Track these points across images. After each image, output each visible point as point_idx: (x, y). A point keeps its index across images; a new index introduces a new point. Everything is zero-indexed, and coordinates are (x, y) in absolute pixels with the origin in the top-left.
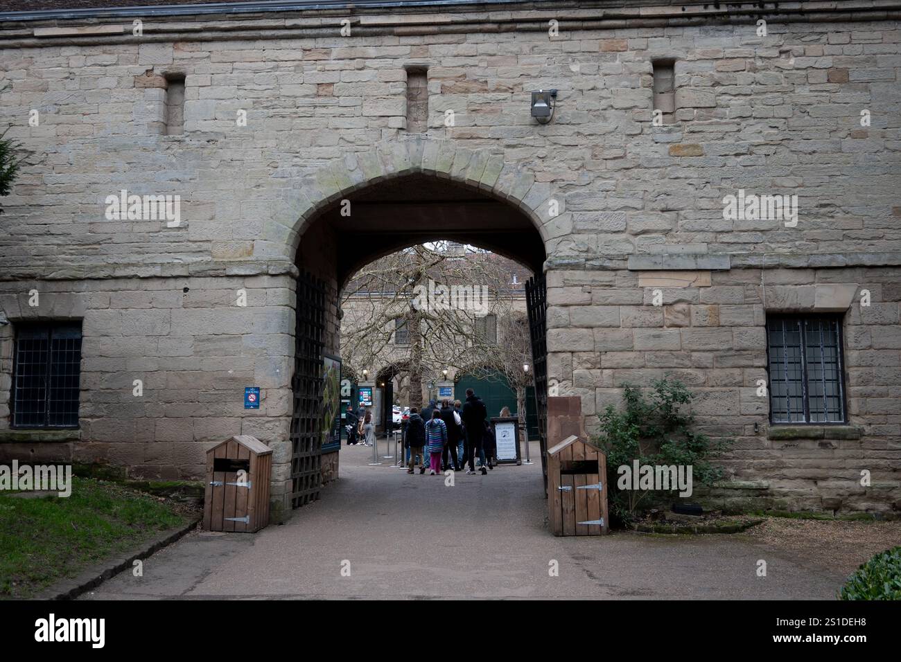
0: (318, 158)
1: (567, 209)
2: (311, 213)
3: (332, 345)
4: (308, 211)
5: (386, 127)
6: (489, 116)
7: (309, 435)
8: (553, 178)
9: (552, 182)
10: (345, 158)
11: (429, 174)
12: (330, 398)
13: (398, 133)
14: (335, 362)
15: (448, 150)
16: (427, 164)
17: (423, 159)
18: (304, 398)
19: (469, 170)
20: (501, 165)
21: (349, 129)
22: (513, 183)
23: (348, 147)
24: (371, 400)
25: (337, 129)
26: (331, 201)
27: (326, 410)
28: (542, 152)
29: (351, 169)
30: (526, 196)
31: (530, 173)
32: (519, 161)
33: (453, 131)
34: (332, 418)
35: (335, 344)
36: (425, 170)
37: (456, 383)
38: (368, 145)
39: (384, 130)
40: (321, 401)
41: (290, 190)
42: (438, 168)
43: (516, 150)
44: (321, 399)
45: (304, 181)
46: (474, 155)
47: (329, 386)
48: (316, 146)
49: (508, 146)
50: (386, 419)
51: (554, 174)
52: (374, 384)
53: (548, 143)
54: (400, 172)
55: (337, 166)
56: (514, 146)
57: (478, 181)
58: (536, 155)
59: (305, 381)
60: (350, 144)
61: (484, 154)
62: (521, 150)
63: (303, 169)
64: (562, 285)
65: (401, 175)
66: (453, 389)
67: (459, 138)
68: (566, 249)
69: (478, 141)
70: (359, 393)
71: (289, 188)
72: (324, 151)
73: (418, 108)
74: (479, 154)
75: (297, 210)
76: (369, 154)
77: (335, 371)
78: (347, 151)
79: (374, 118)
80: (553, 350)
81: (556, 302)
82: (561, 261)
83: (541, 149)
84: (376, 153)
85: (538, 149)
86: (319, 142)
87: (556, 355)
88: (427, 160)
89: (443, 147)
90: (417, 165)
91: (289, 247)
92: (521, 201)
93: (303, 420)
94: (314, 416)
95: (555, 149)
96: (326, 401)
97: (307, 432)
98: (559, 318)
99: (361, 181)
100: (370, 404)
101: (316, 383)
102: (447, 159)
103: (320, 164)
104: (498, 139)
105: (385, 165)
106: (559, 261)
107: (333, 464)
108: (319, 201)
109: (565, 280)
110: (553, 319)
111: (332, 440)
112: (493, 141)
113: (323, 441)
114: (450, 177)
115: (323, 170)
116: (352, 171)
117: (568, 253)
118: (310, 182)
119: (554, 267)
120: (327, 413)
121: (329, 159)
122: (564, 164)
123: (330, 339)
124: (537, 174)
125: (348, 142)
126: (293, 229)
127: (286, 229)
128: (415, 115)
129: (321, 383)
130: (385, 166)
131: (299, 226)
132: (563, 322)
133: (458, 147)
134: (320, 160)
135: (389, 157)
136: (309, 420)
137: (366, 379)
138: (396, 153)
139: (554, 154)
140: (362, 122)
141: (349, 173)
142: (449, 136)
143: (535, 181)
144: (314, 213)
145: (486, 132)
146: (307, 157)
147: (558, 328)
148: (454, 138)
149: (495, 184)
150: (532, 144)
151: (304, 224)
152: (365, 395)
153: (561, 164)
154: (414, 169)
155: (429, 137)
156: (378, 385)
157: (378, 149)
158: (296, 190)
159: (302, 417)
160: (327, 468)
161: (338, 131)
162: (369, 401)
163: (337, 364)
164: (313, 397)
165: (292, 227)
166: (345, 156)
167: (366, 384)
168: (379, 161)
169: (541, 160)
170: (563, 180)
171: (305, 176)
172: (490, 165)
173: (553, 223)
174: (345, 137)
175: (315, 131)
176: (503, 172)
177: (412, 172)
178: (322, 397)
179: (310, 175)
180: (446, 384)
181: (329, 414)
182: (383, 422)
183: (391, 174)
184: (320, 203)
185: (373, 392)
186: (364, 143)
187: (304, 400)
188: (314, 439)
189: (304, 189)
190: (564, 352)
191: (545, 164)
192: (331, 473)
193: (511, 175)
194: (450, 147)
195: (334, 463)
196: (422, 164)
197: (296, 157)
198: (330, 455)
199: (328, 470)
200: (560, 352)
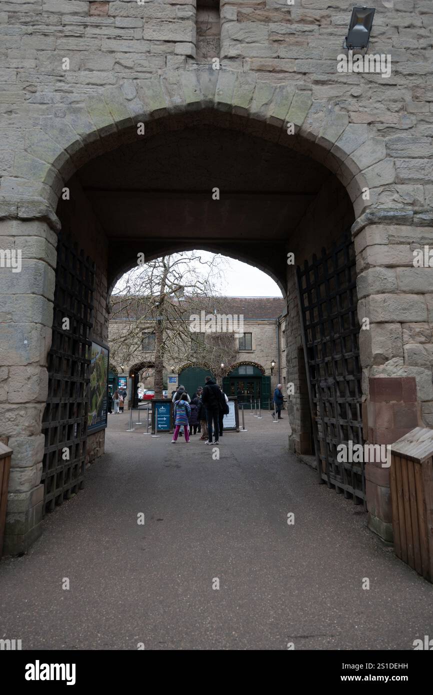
0: (88, 84)
1: (388, 155)
2: (77, 148)
3: (101, 333)
4: (73, 144)
5: (173, 53)
6: (294, 48)
7: (71, 421)
8: (371, 119)
9: (369, 124)
10: (122, 85)
11: (223, 109)
12: (98, 381)
13: (186, 61)
14: (103, 349)
15: (247, 83)
16: (221, 97)
17: (217, 91)
18: (66, 379)
19: (272, 106)
20: (310, 103)
21: (126, 52)
22: (323, 123)
23: (126, 73)
24: (126, 385)
25: (112, 52)
26: (102, 136)
27: (93, 392)
28: (356, 91)
29: (129, 98)
30: (339, 138)
31: (344, 113)
32: (330, 99)
33: (252, 62)
34: (100, 400)
35: (104, 333)
36: (219, 103)
37: (179, 375)
38: (151, 72)
39: (169, 57)
40: (87, 384)
41: (51, 118)
42: (235, 102)
43: (325, 87)
44: (88, 381)
45: (68, 109)
46: (278, 90)
47: (97, 371)
48: (85, 70)
49: (317, 82)
50: (134, 397)
51: (371, 115)
52: (128, 375)
53: (363, 80)
54: (189, 104)
55: (112, 93)
56: (323, 83)
57: (283, 118)
58: (349, 93)
59: (68, 360)
60: (127, 70)
61: (289, 89)
62: (332, 88)
63: (69, 95)
64: (386, 242)
65: (189, 108)
66: (177, 378)
67: (259, 70)
68: (388, 201)
69: (281, 75)
70: (118, 380)
71: (50, 116)
72: (95, 77)
73: (208, 43)
74: (284, 88)
75: (59, 143)
76: (151, 82)
77: (103, 357)
78: (123, 78)
79: (158, 43)
80: (379, 320)
81: (380, 262)
82: (385, 214)
83: (355, 87)
84: (159, 82)
85: (352, 86)
86: (90, 65)
87: (383, 325)
88: (221, 93)
89: (240, 79)
90: (210, 97)
91: (47, 187)
92: (333, 144)
93: (65, 404)
94: (79, 400)
95: (370, 88)
96: (94, 384)
97: (70, 418)
98: (385, 281)
99: (141, 112)
100: (125, 387)
101: (82, 364)
102: (245, 92)
103: (90, 90)
104: (305, 74)
105: (171, 96)
106: (382, 214)
107: (100, 442)
108: (88, 133)
109: (389, 236)
110: (378, 283)
111: (99, 420)
112: (300, 76)
113: (89, 423)
114: (249, 114)
115: (93, 97)
116: (129, 100)
117: (391, 205)
118: (76, 111)
119: (376, 220)
120: (95, 395)
121: (101, 85)
122: (382, 106)
123: (99, 328)
124: (352, 114)
125: (126, 67)
126: (53, 165)
127: (45, 164)
128: (204, 51)
129: (88, 365)
130: (171, 98)
131: (62, 163)
132: (389, 286)
133: (258, 81)
134: (90, 86)
135: (175, 86)
136: (72, 405)
137: (123, 372)
138: (184, 82)
139: (369, 94)
140: (144, 46)
141: (126, 103)
142: (247, 67)
143: (350, 123)
144: (82, 148)
145: (291, 65)
146: (73, 81)
147: (383, 293)
148: (253, 70)
149: (303, 123)
150: (345, 81)
151: (67, 161)
152: (122, 381)
153: (378, 105)
154: (206, 102)
155: (224, 68)
156: (130, 376)
157: (161, 77)
158: (58, 119)
159: (62, 402)
160: (94, 447)
161: (113, 54)
162: (124, 386)
163: (106, 351)
164: (77, 379)
165: (51, 161)
166: (121, 83)
167: (123, 375)
168: (163, 90)
169: (355, 99)
170: (382, 123)
171: (70, 103)
172: (296, 101)
173: (373, 170)
174: (122, 61)
175: (85, 52)
176: (312, 110)
177: (203, 106)
178: (89, 380)
179: (78, 102)
180: (173, 375)
181: (97, 396)
182: (133, 399)
183: (178, 106)
184: (89, 135)
185: (128, 380)
186: (144, 69)
187: (67, 382)
188: (78, 425)
189: (69, 119)
190: (392, 322)
191: (360, 104)
192: (97, 450)
193: (321, 114)
194: (250, 80)
195: (101, 440)
196: (216, 96)
197: (60, 81)
198: (96, 435)
199: (95, 448)
200: (386, 322)
